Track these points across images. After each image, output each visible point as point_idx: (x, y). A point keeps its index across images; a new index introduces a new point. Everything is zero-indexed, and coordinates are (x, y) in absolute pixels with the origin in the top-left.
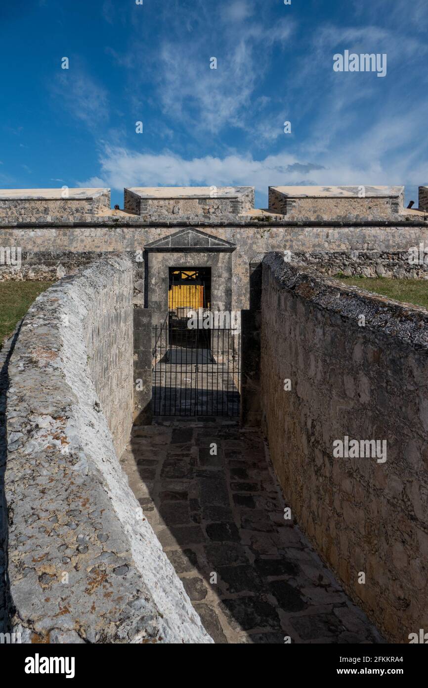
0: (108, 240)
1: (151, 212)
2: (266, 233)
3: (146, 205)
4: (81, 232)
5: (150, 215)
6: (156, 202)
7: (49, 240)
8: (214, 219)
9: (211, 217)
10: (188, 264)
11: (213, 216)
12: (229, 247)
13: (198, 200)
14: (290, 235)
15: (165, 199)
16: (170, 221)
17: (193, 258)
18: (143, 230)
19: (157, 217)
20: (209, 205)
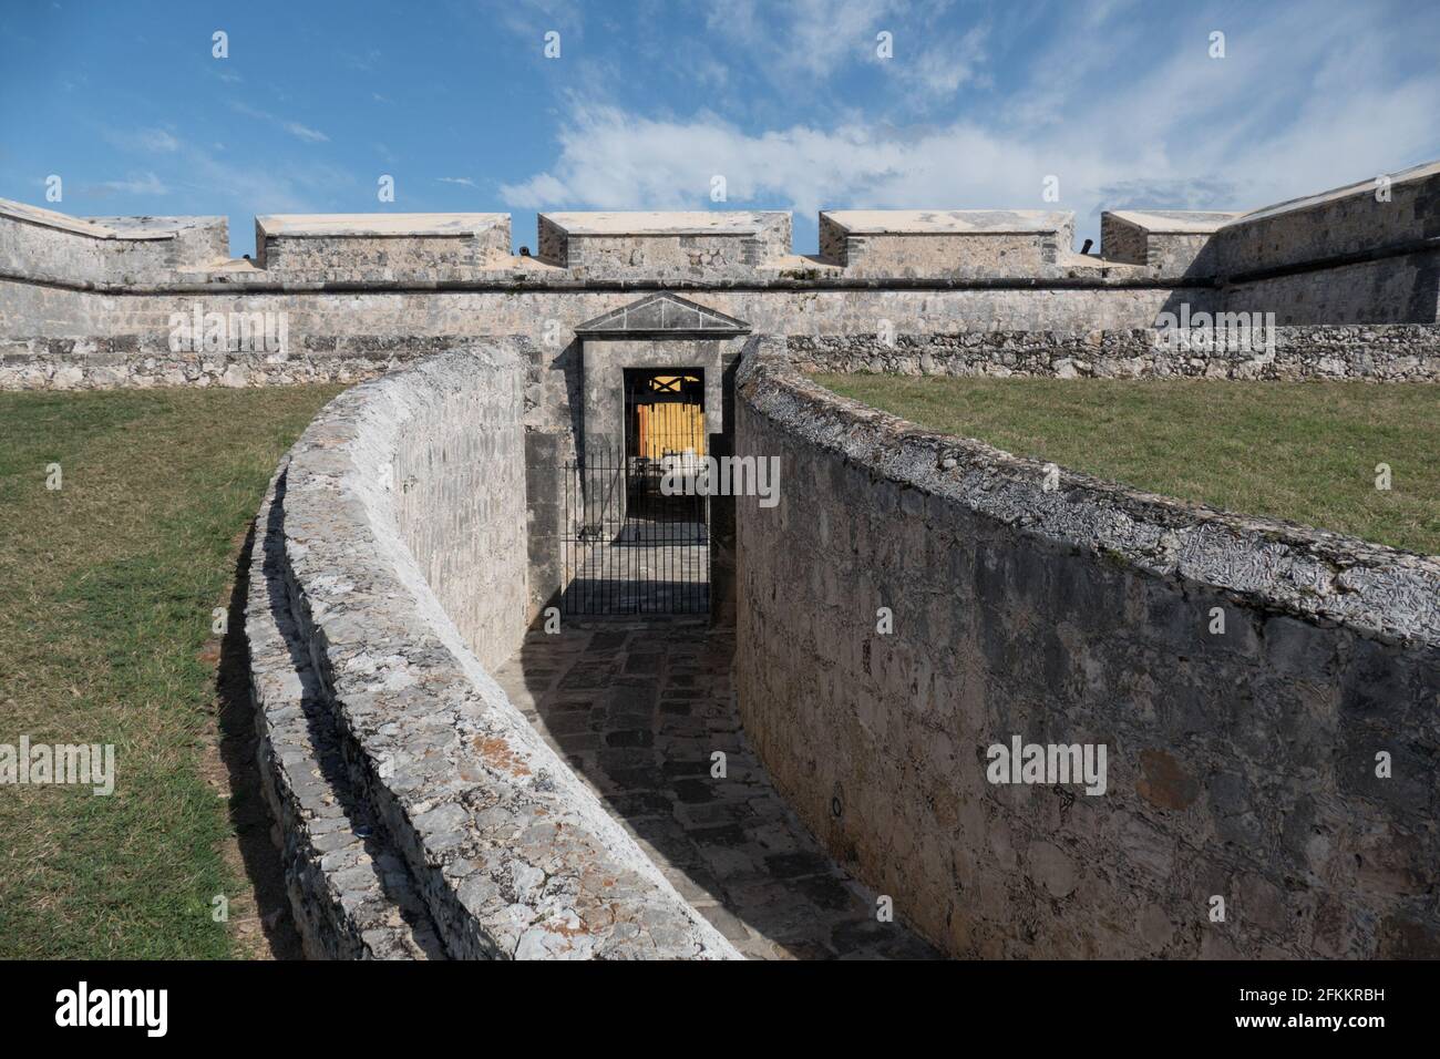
0: (505, 318)
1: (589, 262)
2: (808, 300)
3: (579, 248)
4: (453, 300)
5: (587, 268)
6: (597, 241)
7: (389, 316)
8: (709, 276)
9: (705, 271)
10: (659, 362)
11: (707, 270)
12: (738, 328)
13: (678, 239)
14: (855, 305)
15: (615, 236)
16: (627, 279)
17: (669, 351)
18: (574, 296)
19: (601, 272)
20: (701, 249)
